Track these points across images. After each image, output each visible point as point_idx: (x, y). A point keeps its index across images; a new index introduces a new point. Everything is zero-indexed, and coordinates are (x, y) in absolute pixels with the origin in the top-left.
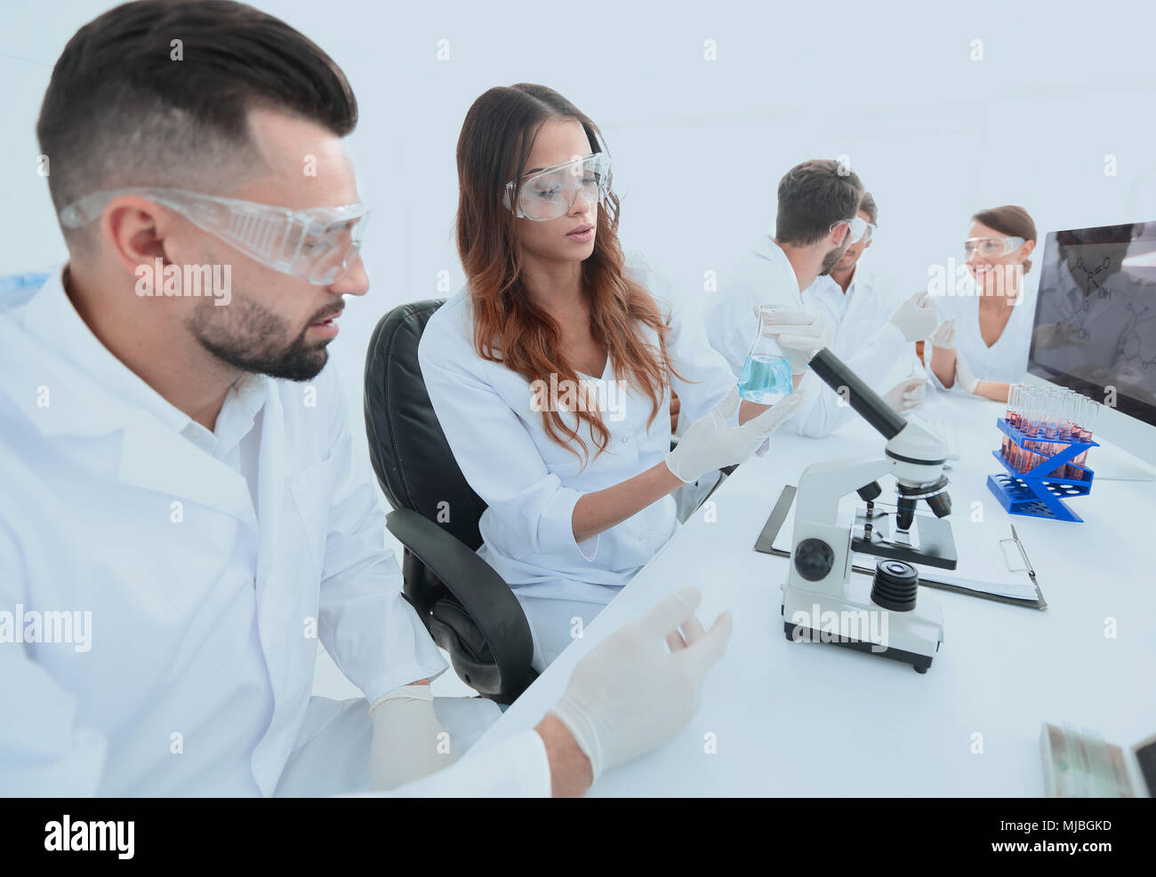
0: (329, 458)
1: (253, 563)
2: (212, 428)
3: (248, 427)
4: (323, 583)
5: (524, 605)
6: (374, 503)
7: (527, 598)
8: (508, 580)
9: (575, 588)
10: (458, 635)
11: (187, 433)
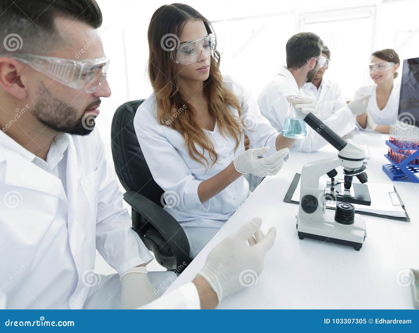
0: (97, 170)
1: (66, 217)
2: (45, 159)
3: (61, 158)
4: (97, 225)
5: (185, 230)
6: (118, 189)
7: (186, 227)
8: (178, 220)
9: (207, 222)
10: (157, 245)
11: (34, 161)
